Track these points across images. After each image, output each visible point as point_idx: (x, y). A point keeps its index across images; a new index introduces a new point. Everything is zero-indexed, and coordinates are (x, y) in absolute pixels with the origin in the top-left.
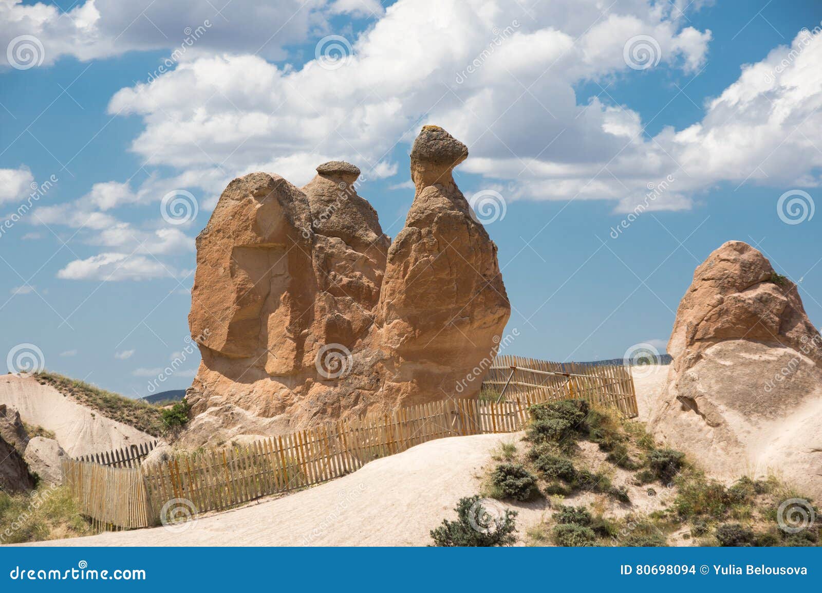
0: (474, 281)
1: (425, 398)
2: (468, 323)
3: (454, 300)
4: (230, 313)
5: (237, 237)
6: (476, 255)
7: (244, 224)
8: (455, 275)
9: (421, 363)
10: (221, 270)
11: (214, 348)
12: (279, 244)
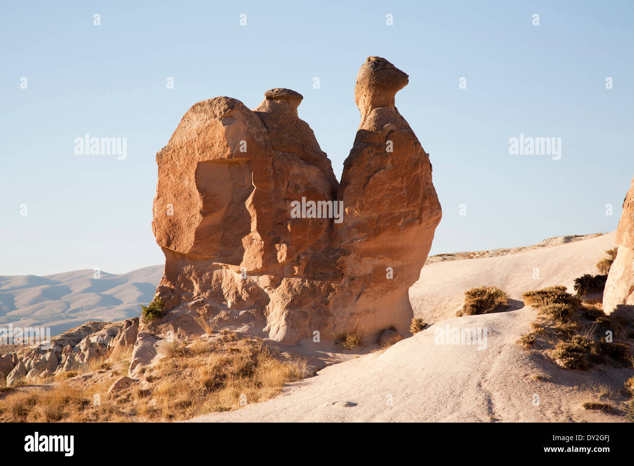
0: (421, 189)
1: (383, 288)
2: (417, 224)
3: (405, 204)
4: (197, 220)
5: (203, 152)
6: (422, 167)
7: (210, 142)
8: (405, 183)
9: (379, 259)
10: (186, 182)
11: (181, 251)
12: (244, 159)
